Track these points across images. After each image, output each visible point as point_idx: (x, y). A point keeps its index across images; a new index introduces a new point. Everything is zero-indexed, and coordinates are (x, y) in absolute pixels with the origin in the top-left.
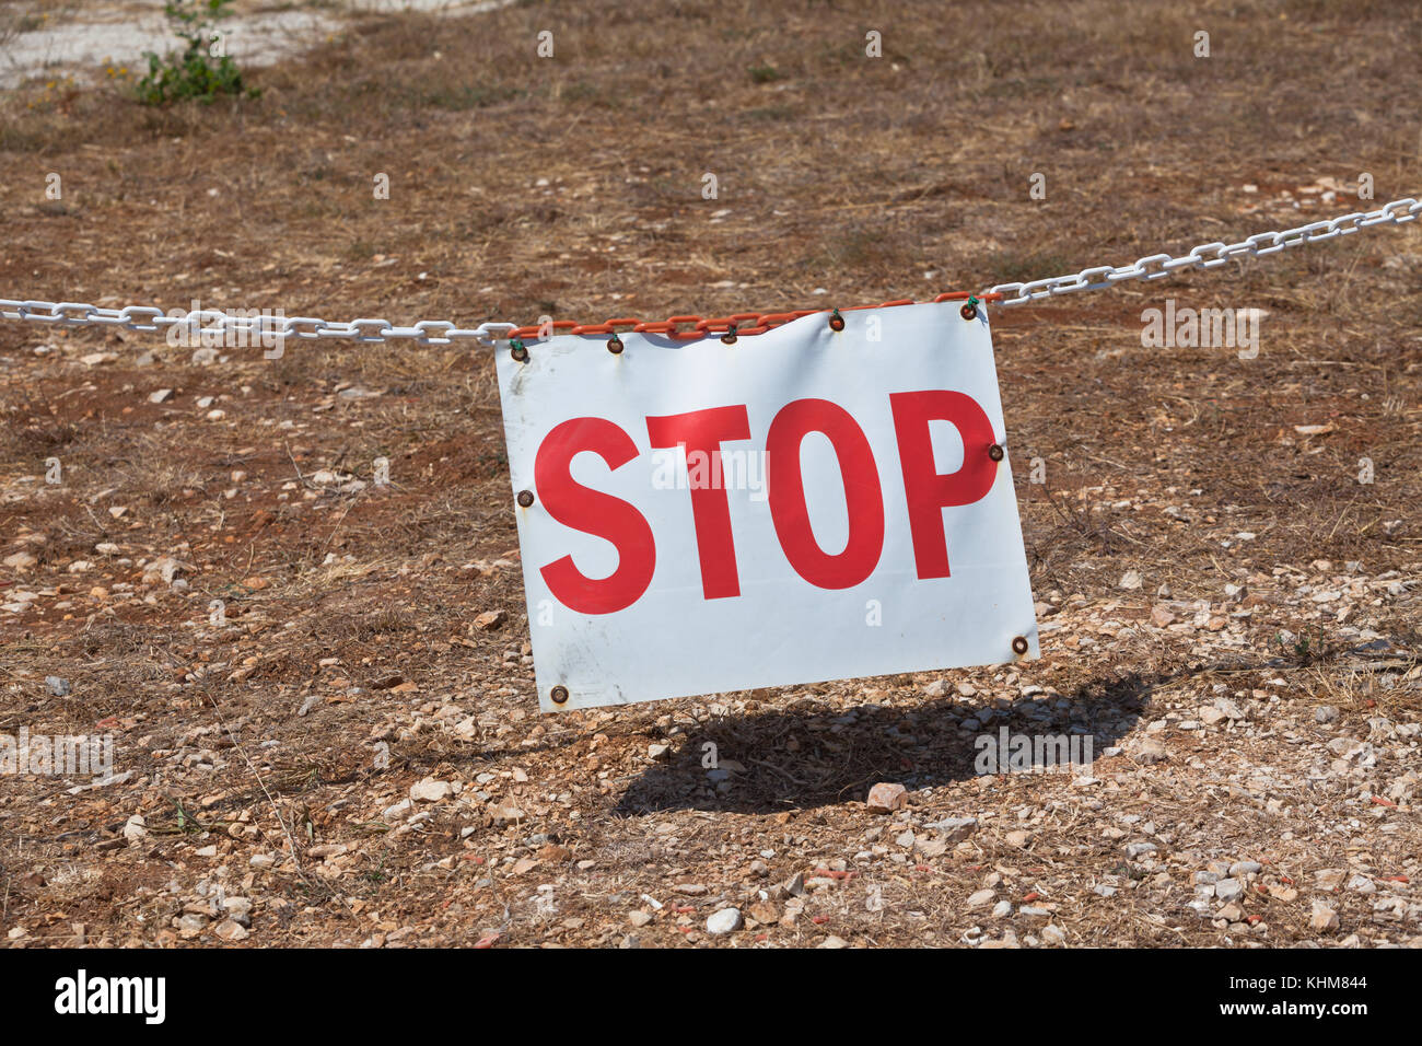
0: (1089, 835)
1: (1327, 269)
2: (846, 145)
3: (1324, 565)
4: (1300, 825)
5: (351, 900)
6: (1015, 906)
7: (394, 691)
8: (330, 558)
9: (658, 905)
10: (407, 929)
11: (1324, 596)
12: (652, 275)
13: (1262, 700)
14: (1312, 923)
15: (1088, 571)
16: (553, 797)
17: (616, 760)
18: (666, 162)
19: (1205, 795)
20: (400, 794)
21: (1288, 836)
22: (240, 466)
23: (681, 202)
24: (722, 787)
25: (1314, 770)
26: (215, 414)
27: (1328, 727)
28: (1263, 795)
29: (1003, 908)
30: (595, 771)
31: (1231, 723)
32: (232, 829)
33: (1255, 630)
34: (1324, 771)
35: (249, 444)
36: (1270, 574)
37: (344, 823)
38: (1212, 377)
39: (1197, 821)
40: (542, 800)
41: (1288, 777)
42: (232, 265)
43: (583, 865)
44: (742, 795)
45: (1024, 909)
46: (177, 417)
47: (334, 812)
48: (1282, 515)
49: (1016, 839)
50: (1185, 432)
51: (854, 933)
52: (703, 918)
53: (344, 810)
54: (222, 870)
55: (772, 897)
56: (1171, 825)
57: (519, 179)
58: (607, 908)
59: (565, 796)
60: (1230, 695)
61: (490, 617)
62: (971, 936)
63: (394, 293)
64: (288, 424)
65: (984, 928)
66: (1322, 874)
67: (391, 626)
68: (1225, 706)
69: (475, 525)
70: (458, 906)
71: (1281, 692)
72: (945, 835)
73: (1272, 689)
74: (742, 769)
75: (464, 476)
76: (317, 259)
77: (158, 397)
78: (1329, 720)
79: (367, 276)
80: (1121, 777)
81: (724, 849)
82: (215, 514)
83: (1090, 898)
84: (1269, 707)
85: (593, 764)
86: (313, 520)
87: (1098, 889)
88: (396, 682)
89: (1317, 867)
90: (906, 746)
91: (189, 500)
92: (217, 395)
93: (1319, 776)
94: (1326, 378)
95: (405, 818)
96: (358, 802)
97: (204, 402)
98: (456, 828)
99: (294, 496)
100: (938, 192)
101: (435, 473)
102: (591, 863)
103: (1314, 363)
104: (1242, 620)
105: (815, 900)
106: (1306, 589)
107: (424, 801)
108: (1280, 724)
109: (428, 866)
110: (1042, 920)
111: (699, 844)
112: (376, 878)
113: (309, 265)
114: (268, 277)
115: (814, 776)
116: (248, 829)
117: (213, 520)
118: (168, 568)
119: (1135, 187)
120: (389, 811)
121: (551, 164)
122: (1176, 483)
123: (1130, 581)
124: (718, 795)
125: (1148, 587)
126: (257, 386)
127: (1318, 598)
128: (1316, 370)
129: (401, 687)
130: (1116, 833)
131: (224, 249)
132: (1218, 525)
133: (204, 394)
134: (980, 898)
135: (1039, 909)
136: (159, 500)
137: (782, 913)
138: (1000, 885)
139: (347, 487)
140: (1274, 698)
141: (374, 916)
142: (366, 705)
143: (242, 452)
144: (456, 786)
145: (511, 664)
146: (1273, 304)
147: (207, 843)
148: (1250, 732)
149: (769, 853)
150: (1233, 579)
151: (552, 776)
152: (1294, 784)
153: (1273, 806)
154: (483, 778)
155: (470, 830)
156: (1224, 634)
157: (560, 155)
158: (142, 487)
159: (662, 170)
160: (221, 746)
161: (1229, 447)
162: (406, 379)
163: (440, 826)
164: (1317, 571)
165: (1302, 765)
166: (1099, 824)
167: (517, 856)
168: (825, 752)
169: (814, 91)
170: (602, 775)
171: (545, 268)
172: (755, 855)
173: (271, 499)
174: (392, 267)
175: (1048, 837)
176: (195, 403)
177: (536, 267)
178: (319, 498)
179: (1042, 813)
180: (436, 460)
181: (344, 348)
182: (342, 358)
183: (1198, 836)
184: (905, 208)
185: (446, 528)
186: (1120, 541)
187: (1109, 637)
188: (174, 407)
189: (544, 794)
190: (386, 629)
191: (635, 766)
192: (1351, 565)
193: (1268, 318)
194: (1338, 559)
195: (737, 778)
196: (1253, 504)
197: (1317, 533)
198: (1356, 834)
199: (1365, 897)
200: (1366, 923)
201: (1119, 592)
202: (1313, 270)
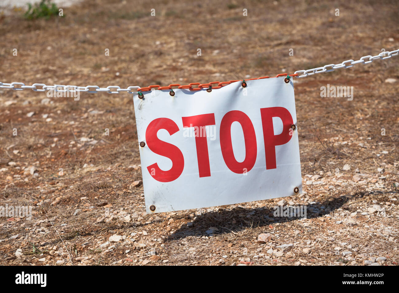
0: (330, 249)
2: (258, 29)
7: (105, 207)
8: (85, 165)
12: (193, 72)
13: (389, 205)
15: (332, 165)
16: (155, 240)
17: (176, 228)
18: (199, 35)
19: (369, 236)
20: (106, 240)
21: (396, 249)
22: (56, 136)
24: (210, 236)
26: (49, 120)
28: (388, 236)
30: (169, 231)
31: (378, 213)
32: (51, 252)
33: (387, 182)
35: (59, 129)
36: (393, 164)
37: (87, 250)
38: (376, 101)
39: (365, 244)
40: (152, 241)
41: (397, 230)
42: (55, 72)
43: (165, 261)
44: (217, 238)
46: (36, 121)
47: (84, 246)
49: (306, 251)
50: (366, 119)
53: (87, 245)
56: (357, 245)
57: (150, 42)
59: (159, 240)
60: (378, 204)
61: (136, 183)
63: (108, 80)
64: (72, 123)
67: (105, 186)
68: (377, 207)
69: (133, 154)
71: (395, 203)
72: (283, 250)
74: (218, 230)
75: (130, 138)
76: (83, 69)
77: (30, 115)
79: (99, 75)
80: (341, 230)
81: (211, 255)
82: (48, 152)
84: (391, 207)
85: (169, 229)
86: (80, 153)
88: (105, 204)
90: (271, 222)
91: (40, 148)
92: (49, 114)
95: (107, 247)
96: (92, 243)
97: (45, 116)
98: (124, 250)
99: (74, 146)
100: (287, 43)
101: (120, 137)
102: (167, 261)
104: (383, 179)
107: (113, 242)
108: (395, 213)
109: (114, 263)
111: (203, 254)
113: (80, 71)
114: (67, 75)
116: (56, 252)
117: (47, 154)
118: (32, 169)
119: (353, 40)
120: (102, 246)
121: (161, 37)
122: (363, 136)
123: (346, 167)
125: (352, 169)
126: (63, 111)
129: (107, 206)
130: (339, 248)
131: (53, 66)
132: (376, 149)
133: (45, 113)
136: (30, 148)
139: (91, 143)
140: (393, 204)
142: (95, 212)
143: (57, 132)
144: (124, 237)
147: (43, 257)
148: (385, 216)
149: (225, 256)
150: (380, 166)
151: (155, 233)
153: (391, 239)
154: (133, 234)
155: (128, 251)
156: (377, 184)
157: (164, 34)
158: (24, 144)
159: (197, 38)
160: (48, 226)
162: (112, 107)
163: (119, 250)
166: (333, 246)
167: (143, 259)
168: (244, 224)
170: (172, 232)
171: (158, 71)
172: (221, 257)
173: (67, 147)
174: (108, 71)
175: (317, 250)
176: (42, 117)
177: (155, 70)
178: (83, 146)
179: (315, 242)
180: (121, 133)
181: (91, 98)
182: (90, 101)
183: (366, 249)
184: (277, 49)
185: (123, 155)
186: (343, 154)
187: (338, 186)
188: (35, 118)
189: (153, 239)
190: (103, 187)
191: (182, 229)
193: (396, 82)
195: (216, 233)
196: (388, 142)
201: (343, 171)
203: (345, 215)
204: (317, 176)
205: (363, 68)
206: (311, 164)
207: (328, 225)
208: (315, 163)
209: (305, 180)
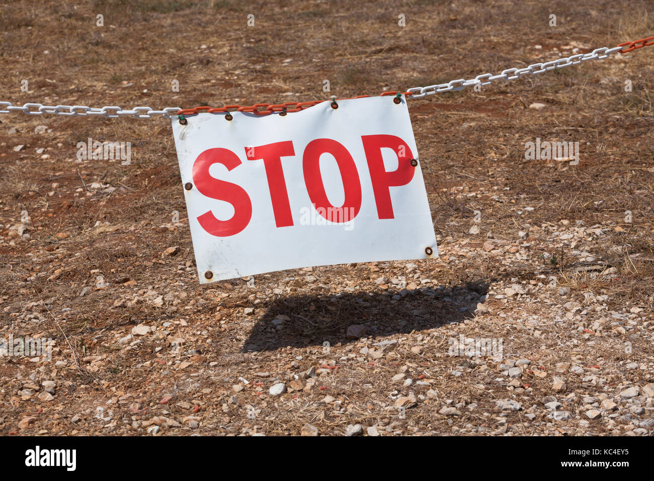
1: (573, 84)
2: (348, 28)
3: (565, 222)
4: (549, 342)
5: (103, 382)
6: (414, 381)
7: (126, 284)
8: (97, 223)
9: (246, 382)
10: (129, 395)
11: (565, 236)
12: (254, 90)
13: (534, 285)
14: (553, 388)
15: (454, 226)
16: (199, 333)
17: (229, 315)
18: (263, 37)
19: (505, 329)
20: (127, 332)
21: (544, 347)
22: (56, 181)
23: (269, 55)
24: (279, 327)
25: (557, 317)
26: (45, 156)
27: (565, 297)
28: (533, 329)
29: (408, 382)
30: (219, 321)
31: (519, 296)
33: (532, 252)
34: (562, 317)
35: (61, 170)
36: (540, 226)
37: (100, 346)
38: (517, 135)
40: (194, 334)
41: (545, 320)
42: (55, 86)
43: (212, 364)
44: (288, 331)
45: (418, 382)
46: (27, 158)
47: (95, 341)
48: (547, 199)
49: (416, 350)
50: (503, 161)
51: (339, 394)
52: (268, 388)
53: (100, 340)
54: (42, 369)
55: (300, 378)
58: (223, 384)
59: (204, 332)
60: (519, 283)
61: (172, 249)
62: (393, 395)
63: (131, 99)
65: (399, 391)
66: (559, 365)
67: (125, 255)
68: (517, 288)
69: (167, 207)
70: (153, 384)
71: (543, 281)
72: (383, 349)
73: (539, 280)
74: (289, 319)
75: (162, 185)
76: (95, 83)
77: (18, 148)
78: (565, 294)
79: (119, 91)
81: (279, 356)
82: (44, 203)
83: (450, 377)
84: (537, 288)
85: (218, 317)
86: (90, 205)
87: (454, 373)
88: (126, 280)
89: (557, 362)
90: (366, 308)
91: (32, 197)
92: (46, 148)
93: (560, 320)
94: (570, 135)
95: (129, 343)
96: (107, 336)
97: (40, 151)
98: (153, 347)
99: (82, 194)
100: (390, 50)
101: (149, 183)
102: (216, 363)
103: (565, 128)
104: (526, 248)
105: (321, 379)
106: (557, 233)
107: (138, 335)
108: (543, 296)
109: (139, 365)
110: (427, 387)
111: (267, 354)
112: (115, 371)
113: (91, 86)
114: (71, 92)
115: (322, 323)
116: (55, 349)
117: (43, 206)
118: (20, 228)
119: (483, 47)
120: (121, 340)
121: (208, 38)
122: (497, 184)
123: (474, 230)
124: (277, 331)
125: (482, 233)
126: (66, 144)
127: (562, 238)
128: (566, 131)
129: (129, 283)
131: (51, 79)
132: (517, 204)
133: (40, 147)
134: (398, 377)
135: (425, 382)
136: (17, 197)
137: (305, 385)
138: (407, 371)
139: (107, 190)
140: (540, 284)
141: (114, 389)
142: (112, 291)
143: (57, 174)
144: (153, 328)
146: (547, 101)
148: (528, 300)
149: (300, 358)
150: (523, 229)
151: (198, 323)
152: (547, 323)
153: (537, 334)
154: (166, 324)
155: (159, 348)
156: (517, 254)
157: (212, 34)
158: (9, 191)
159: (260, 40)
160: (43, 311)
161: (523, 168)
163: (146, 347)
164: (563, 225)
165: (552, 315)
167: (181, 360)
168: (327, 311)
169: (334, 3)
170: (222, 322)
171: (204, 87)
172: (293, 359)
173: (71, 196)
174: (131, 87)
175: (431, 349)
176: (35, 151)
177: (199, 86)
178: (93, 195)
179: (429, 338)
180: (149, 177)
181: (107, 125)
182: (105, 130)
184: (375, 57)
185: (153, 209)
186: (469, 211)
187: (463, 256)
188: (25, 153)
189: (195, 332)
190: (122, 255)
191: (238, 318)
192: (578, 222)
193: (544, 108)
194: (572, 219)
195: (286, 323)
196: (533, 194)
197: (563, 207)
198: (576, 346)
199: (578, 375)
200: (578, 388)
201: (469, 235)
202: (567, 85)
203: (472, 299)
207: (448, 313)
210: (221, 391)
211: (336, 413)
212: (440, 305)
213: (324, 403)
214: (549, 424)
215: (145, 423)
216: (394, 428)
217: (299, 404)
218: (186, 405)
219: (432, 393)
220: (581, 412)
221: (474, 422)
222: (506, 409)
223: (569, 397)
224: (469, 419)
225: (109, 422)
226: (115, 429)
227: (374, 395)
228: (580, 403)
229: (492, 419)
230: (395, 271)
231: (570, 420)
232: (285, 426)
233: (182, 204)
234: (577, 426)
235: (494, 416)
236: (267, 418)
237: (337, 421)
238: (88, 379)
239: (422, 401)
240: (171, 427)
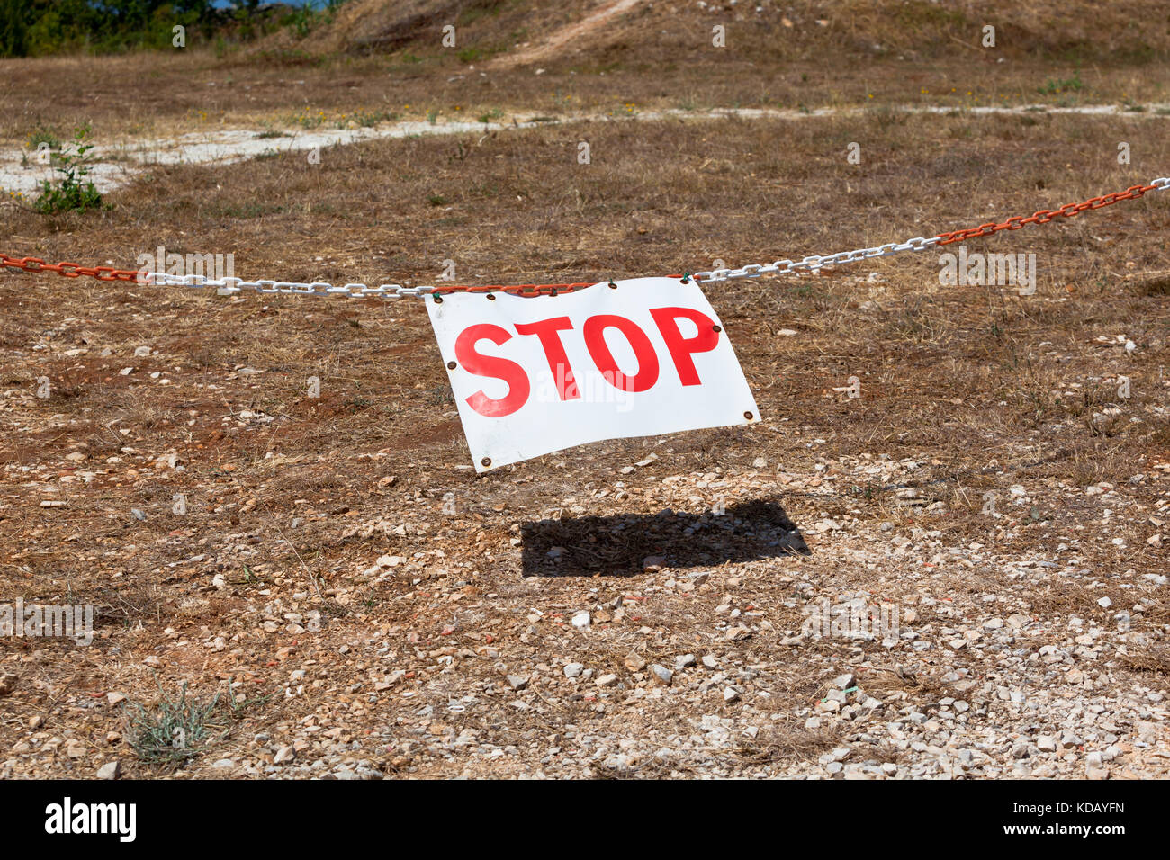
0: (773, 580)
1: (828, 309)
2: (506, 240)
3: (868, 456)
4: (888, 574)
5: (358, 615)
6: (743, 612)
7: (346, 515)
8: (269, 455)
9: (541, 613)
10: (397, 628)
11: (872, 470)
12: (411, 308)
13: (849, 521)
14: (906, 619)
15: (734, 458)
16: (461, 564)
17: (493, 546)
18: (395, 248)
20: (371, 564)
21: (883, 580)
22: (193, 408)
23: (415, 269)
24: (557, 560)
25: (887, 552)
26: (164, 381)
27: (889, 533)
28: (864, 562)
29: (736, 613)
30: (483, 552)
31: (834, 532)
32: (277, 581)
33: (838, 485)
34: (892, 552)
35: (194, 396)
36: (838, 460)
37: (341, 579)
38: (774, 364)
39: (831, 573)
40: (455, 566)
41: (875, 555)
42: (141, 302)
43: (490, 596)
44: (569, 564)
45: (747, 614)
46: (141, 383)
47: (334, 573)
48: (838, 431)
49: (734, 582)
50: (768, 391)
51: (657, 625)
52: (569, 619)
53: (339, 572)
54: (277, 601)
55: (605, 609)
56: (817, 576)
57: (306, 256)
58: (513, 615)
59: (468, 564)
60: (831, 518)
61: (390, 479)
62: (721, 626)
63: (250, 318)
64: (212, 386)
65: (727, 622)
66: (906, 597)
67: (331, 484)
68: (829, 523)
69: (354, 437)
70: (423, 617)
71: (859, 517)
72: (693, 581)
73: (853, 515)
74: (566, 551)
75: (336, 413)
76: (195, 298)
77: (126, 372)
78: (889, 530)
79: (229, 309)
81: (568, 588)
82: (185, 434)
83: (783, 608)
84: (853, 524)
85: (481, 548)
86: (249, 436)
87: (786, 604)
88: (346, 511)
89: (902, 594)
90: (657, 540)
91: (167, 426)
92: (161, 371)
93: (891, 554)
94: (842, 364)
95: (377, 575)
96: (347, 568)
97: (155, 375)
98: (409, 579)
99: (231, 424)
100: (577, 265)
101: (317, 412)
102: (495, 595)
103: (834, 357)
104: (829, 481)
105: (629, 609)
106: (861, 467)
107: (386, 567)
108: (862, 532)
109: (399, 598)
110: (759, 619)
111: (553, 587)
112: (369, 604)
113: (192, 302)
114: (167, 308)
115: (608, 555)
116: (286, 581)
117: (184, 437)
118: (172, 460)
119: (698, 263)
120: (366, 572)
121: (322, 248)
122: (770, 416)
123: (760, 462)
124: (556, 564)
125: (770, 466)
126: (185, 367)
127: (869, 471)
128: (835, 361)
129: (350, 513)
130: (788, 579)
131: (133, 292)
132: (802, 436)
133: (154, 371)
134: (722, 608)
135: (754, 613)
136: (149, 425)
137: (613, 616)
138: (731, 602)
139: (263, 420)
140: (856, 520)
141: (375, 622)
142: (331, 521)
143: (192, 400)
144: (404, 560)
145: (411, 502)
146: (798, 327)
147: (263, 588)
148: (845, 536)
149: (595, 590)
150: (818, 462)
151: (458, 554)
152: (879, 557)
153: (871, 567)
154: (418, 555)
155: (419, 580)
156: (821, 487)
157: (328, 243)
158: (138, 418)
159: (392, 253)
160: (252, 543)
161: (795, 399)
162: (277, 363)
163: (399, 579)
164: (865, 459)
165: (880, 550)
166: (777, 575)
167: (450, 593)
168: (612, 543)
169: (471, 210)
170: (486, 553)
171: (343, 305)
172: (587, 591)
173: (218, 425)
174: (244, 304)
175: (750, 581)
176: (149, 375)
177: (337, 304)
178: (248, 425)
179: (744, 571)
180: (315, 405)
181: (234, 346)
182: (233, 352)
183: (833, 581)
184: (559, 273)
185: (337, 438)
186: (749, 442)
187: (755, 489)
188: (136, 377)
189: (456, 563)
190: (327, 485)
191: (505, 549)
192: (884, 456)
193: (797, 335)
194: (875, 452)
195: (564, 555)
196: (821, 425)
197: (861, 439)
198: (918, 579)
199: (931, 607)
200: (933, 619)
201: (754, 468)
202: (819, 309)
203: (778, 535)
204: (713, 475)
205: (735, 311)
206: (697, 455)
207: (756, 548)
208: (703, 455)
209: (693, 480)
210: (513, 622)
211: (660, 643)
212: (744, 540)
213: (642, 633)
214: (909, 654)
215: (433, 653)
216: (731, 659)
217: (613, 635)
218: (476, 636)
219: (766, 624)
220: (943, 642)
221: (824, 653)
222: (857, 640)
223: (924, 628)
224: (816, 649)
225: (387, 653)
226: (397, 660)
227: (698, 626)
228: (939, 634)
229: (845, 650)
230: (677, 503)
231: (933, 650)
232: (601, 658)
233: (373, 434)
234: (942, 656)
235: (845, 646)
236: (578, 649)
237: (663, 651)
238: (341, 612)
239: (757, 633)
240: (467, 656)
